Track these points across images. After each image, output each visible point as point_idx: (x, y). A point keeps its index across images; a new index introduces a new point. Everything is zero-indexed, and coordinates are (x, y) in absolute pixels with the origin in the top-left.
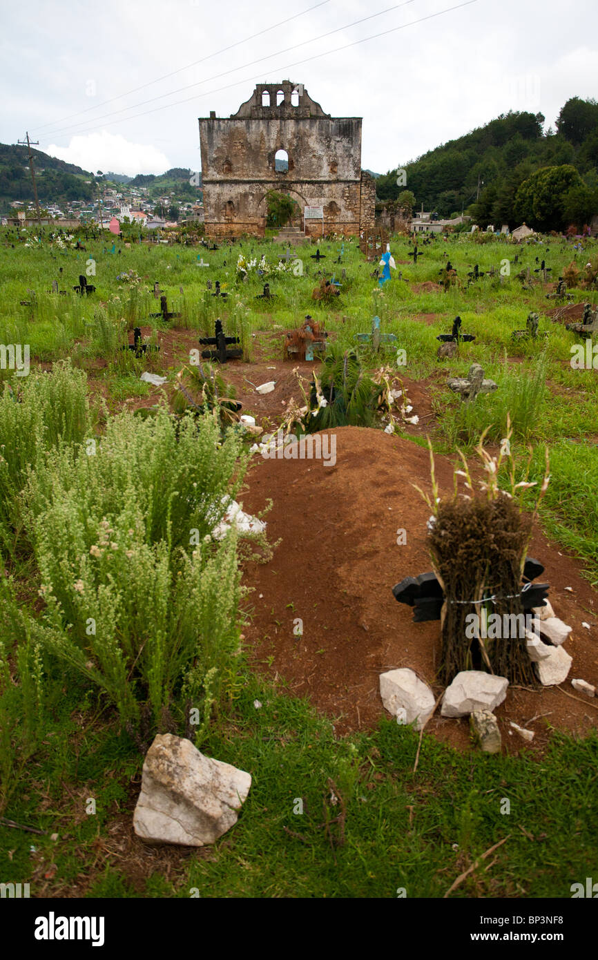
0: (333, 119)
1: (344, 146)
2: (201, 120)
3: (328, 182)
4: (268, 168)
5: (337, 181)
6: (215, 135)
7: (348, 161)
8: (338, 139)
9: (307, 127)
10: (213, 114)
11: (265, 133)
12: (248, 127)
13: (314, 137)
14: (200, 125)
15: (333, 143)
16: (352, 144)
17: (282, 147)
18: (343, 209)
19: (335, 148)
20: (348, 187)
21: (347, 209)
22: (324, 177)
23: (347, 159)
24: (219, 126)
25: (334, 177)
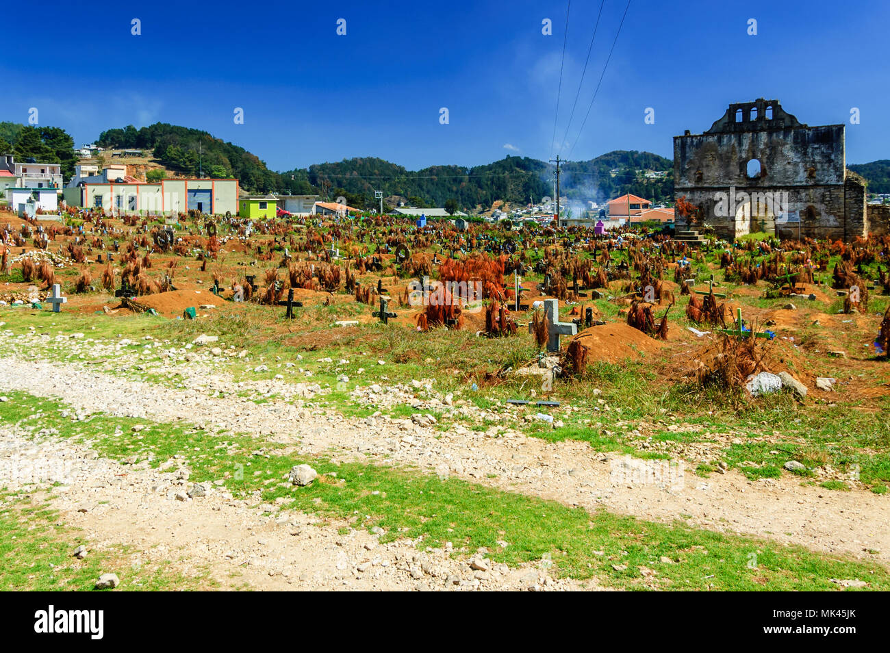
0: (809, 129)
1: (823, 152)
2: (675, 139)
3: (806, 188)
4: (739, 176)
5: (816, 186)
6: (687, 150)
7: (829, 166)
8: (816, 146)
9: (781, 137)
10: (687, 132)
11: (736, 145)
12: (720, 140)
13: (788, 146)
14: (675, 142)
15: (810, 150)
16: (832, 150)
17: (754, 157)
18: (823, 213)
19: (812, 155)
20: (830, 191)
21: (829, 213)
22: (801, 182)
23: (827, 165)
24: (692, 142)
25: (811, 182)
